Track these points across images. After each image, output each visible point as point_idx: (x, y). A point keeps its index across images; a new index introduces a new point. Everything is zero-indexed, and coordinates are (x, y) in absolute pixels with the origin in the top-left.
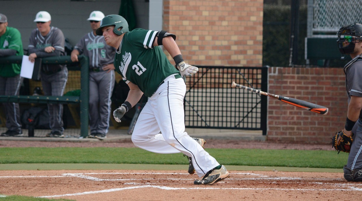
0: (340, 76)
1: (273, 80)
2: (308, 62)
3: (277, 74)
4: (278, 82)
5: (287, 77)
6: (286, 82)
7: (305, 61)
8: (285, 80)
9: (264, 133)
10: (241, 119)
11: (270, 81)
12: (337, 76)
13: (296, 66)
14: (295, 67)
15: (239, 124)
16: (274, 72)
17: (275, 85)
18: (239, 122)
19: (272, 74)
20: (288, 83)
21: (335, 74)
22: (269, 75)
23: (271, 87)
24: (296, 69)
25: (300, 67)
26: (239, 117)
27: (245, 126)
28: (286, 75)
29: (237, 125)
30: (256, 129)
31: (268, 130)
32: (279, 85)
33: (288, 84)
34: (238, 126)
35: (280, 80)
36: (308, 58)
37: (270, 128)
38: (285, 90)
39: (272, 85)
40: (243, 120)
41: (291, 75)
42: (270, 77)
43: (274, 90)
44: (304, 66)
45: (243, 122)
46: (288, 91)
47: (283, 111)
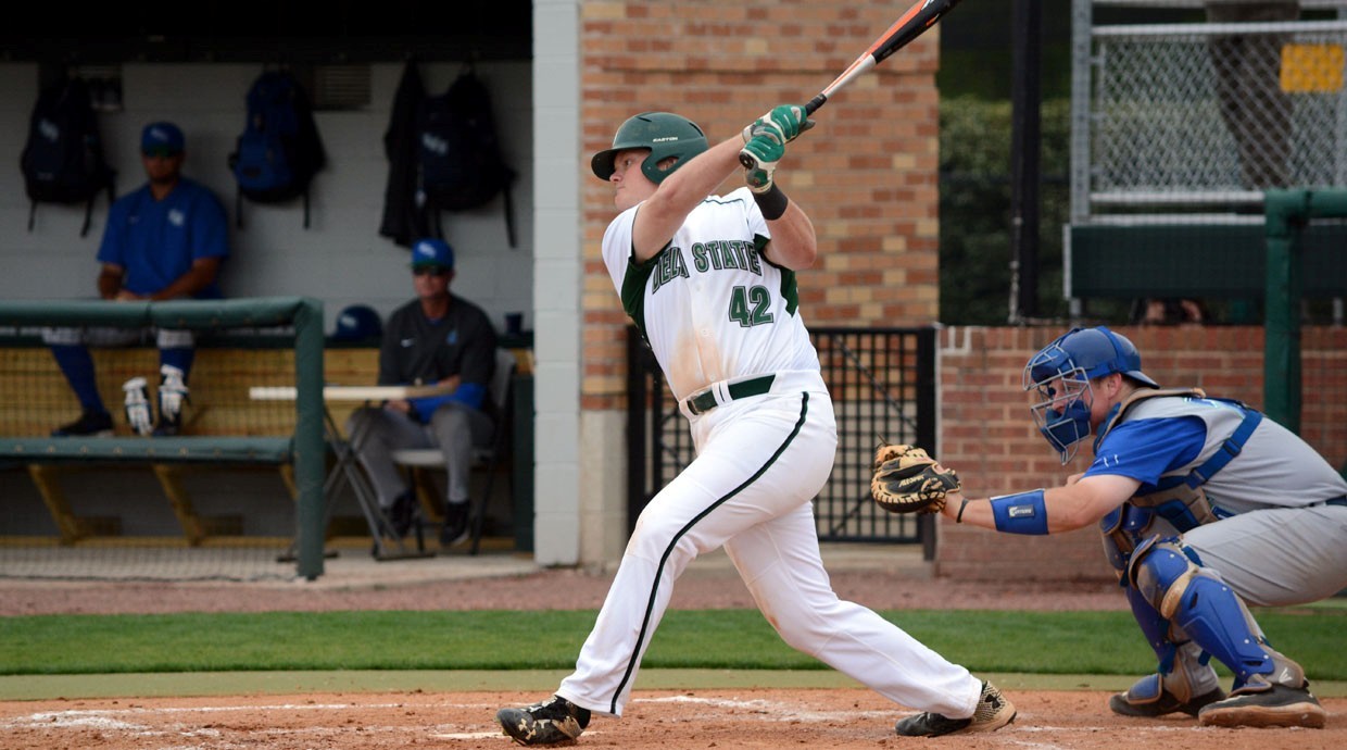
0: (1180, 355)
1: (953, 370)
2: (1075, 308)
3: (966, 350)
4: (970, 379)
5: (1002, 362)
6: (998, 379)
7: (1067, 305)
8: (995, 371)
9: (930, 554)
10: (851, 506)
11: (943, 376)
12: (1170, 354)
13: (1033, 321)
14: (1028, 326)
15: (844, 525)
16: (959, 344)
17: (962, 388)
18: (845, 518)
19: (951, 351)
20: (1007, 381)
21: (1164, 348)
22: (939, 353)
23: (947, 396)
24: (1031, 332)
25: (1044, 325)
26: (845, 500)
27: (866, 529)
28: (999, 353)
29: (839, 528)
30: (901, 541)
31: (941, 542)
32: (973, 388)
33: (1007, 386)
34: (840, 532)
35: (978, 371)
36: (1075, 293)
37: (948, 535)
38: (996, 405)
39: (951, 388)
40: (858, 509)
41: (1015, 353)
42: (946, 360)
43: (960, 407)
44: (1059, 321)
45: (859, 519)
46: (1007, 408)
47: (991, 476)
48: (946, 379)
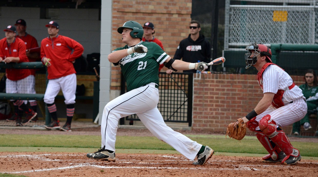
0: (249, 81)
1: (197, 83)
2: (224, 69)
3: (200, 78)
4: (201, 85)
5: (208, 81)
6: (207, 85)
7: (223, 68)
8: (207, 83)
9: (190, 125)
10: (172, 113)
12: (247, 81)
13: (215, 72)
14: (214, 73)
15: (170, 118)
16: (198, 77)
17: (199, 87)
18: (171, 116)
19: (197, 79)
20: (209, 86)
21: (246, 79)
22: (194, 79)
23: (195, 89)
24: (215, 74)
25: (218, 73)
26: (171, 112)
27: (175, 119)
28: (208, 79)
29: (169, 118)
30: (184, 122)
31: (193, 122)
32: (201, 87)
33: (209, 87)
34: (170, 119)
35: (202, 83)
36: (225, 66)
37: (195, 121)
38: (207, 91)
39: (196, 87)
40: (174, 114)
41: (211, 79)
42: (195, 80)
43: (198, 91)
44: (221, 72)
45: (174, 116)
46: (209, 92)
47: (205, 107)
48: (195, 85)
